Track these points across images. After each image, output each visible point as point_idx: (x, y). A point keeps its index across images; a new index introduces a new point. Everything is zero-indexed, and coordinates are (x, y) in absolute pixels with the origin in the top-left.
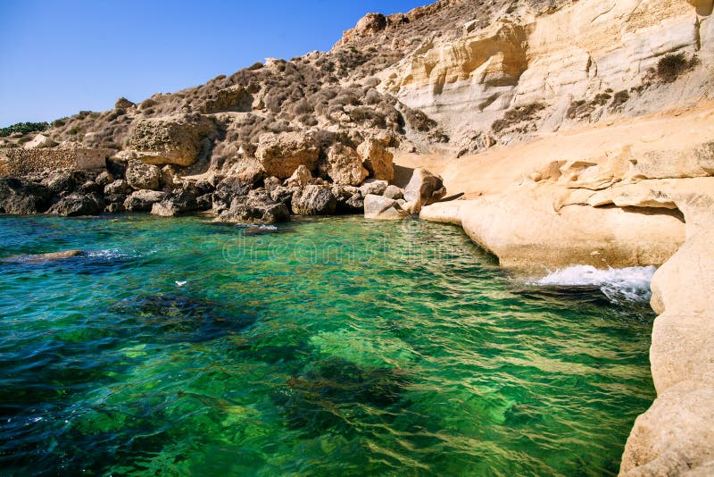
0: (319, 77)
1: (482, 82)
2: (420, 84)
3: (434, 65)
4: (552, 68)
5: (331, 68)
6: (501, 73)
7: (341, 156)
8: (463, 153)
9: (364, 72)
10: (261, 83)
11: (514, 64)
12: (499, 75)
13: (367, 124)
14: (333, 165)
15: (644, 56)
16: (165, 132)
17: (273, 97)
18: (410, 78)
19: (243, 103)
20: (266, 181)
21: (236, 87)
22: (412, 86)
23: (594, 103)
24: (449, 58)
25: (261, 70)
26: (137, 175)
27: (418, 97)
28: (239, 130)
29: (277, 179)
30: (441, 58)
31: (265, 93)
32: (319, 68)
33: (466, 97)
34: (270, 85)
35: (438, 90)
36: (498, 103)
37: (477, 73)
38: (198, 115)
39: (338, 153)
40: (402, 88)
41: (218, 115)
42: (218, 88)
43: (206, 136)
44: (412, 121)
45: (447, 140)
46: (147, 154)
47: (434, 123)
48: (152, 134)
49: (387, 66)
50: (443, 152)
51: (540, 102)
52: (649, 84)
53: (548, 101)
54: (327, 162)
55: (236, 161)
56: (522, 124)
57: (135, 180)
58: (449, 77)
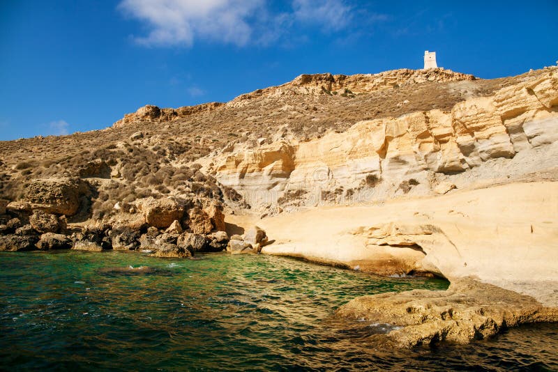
0: (157, 158)
1: (269, 175)
2: (231, 171)
3: (241, 161)
4: (309, 171)
5: (164, 153)
6: (281, 170)
7: (198, 215)
8: (264, 216)
9: (188, 158)
10: (118, 159)
11: (287, 166)
12: (280, 172)
13: (201, 194)
14: (193, 221)
15: (358, 172)
16: (58, 191)
17: (129, 170)
18: (224, 167)
19: (105, 172)
20: (149, 229)
21: (99, 160)
22: (224, 172)
23: (336, 193)
24: (251, 158)
25: (115, 150)
26: (43, 222)
27: (228, 179)
28: (107, 192)
29: (156, 229)
30: (245, 158)
31: (121, 166)
32: (156, 153)
33: (260, 182)
34: (125, 161)
35: (242, 176)
36: (278, 187)
37: (267, 169)
38: (79, 179)
39: (197, 213)
40: (218, 173)
41: (90, 180)
42: (87, 161)
43: (84, 195)
44: (228, 195)
45: (250, 207)
46: (40, 205)
47: (240, 196)
48: (46, 191)
49: (202, 156)
50: (250, 215)
51: (304, 189)
52: (363, 187)
53: (308, 190)
54: (189, 219)
55: (114, 214)
56: (296, 201)
57: (41, 225)
58: (249, 170)
